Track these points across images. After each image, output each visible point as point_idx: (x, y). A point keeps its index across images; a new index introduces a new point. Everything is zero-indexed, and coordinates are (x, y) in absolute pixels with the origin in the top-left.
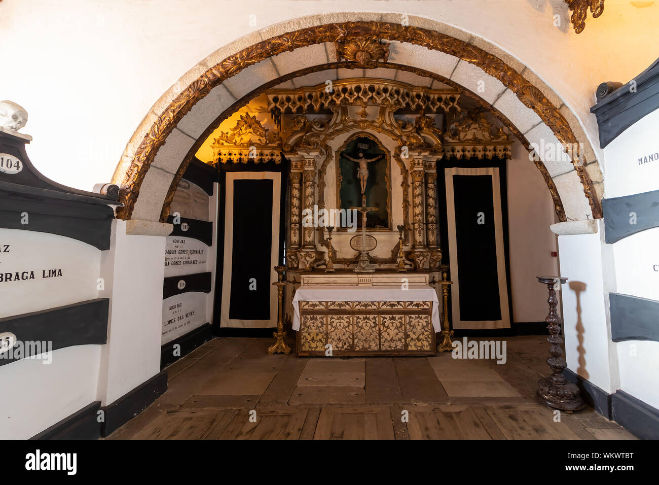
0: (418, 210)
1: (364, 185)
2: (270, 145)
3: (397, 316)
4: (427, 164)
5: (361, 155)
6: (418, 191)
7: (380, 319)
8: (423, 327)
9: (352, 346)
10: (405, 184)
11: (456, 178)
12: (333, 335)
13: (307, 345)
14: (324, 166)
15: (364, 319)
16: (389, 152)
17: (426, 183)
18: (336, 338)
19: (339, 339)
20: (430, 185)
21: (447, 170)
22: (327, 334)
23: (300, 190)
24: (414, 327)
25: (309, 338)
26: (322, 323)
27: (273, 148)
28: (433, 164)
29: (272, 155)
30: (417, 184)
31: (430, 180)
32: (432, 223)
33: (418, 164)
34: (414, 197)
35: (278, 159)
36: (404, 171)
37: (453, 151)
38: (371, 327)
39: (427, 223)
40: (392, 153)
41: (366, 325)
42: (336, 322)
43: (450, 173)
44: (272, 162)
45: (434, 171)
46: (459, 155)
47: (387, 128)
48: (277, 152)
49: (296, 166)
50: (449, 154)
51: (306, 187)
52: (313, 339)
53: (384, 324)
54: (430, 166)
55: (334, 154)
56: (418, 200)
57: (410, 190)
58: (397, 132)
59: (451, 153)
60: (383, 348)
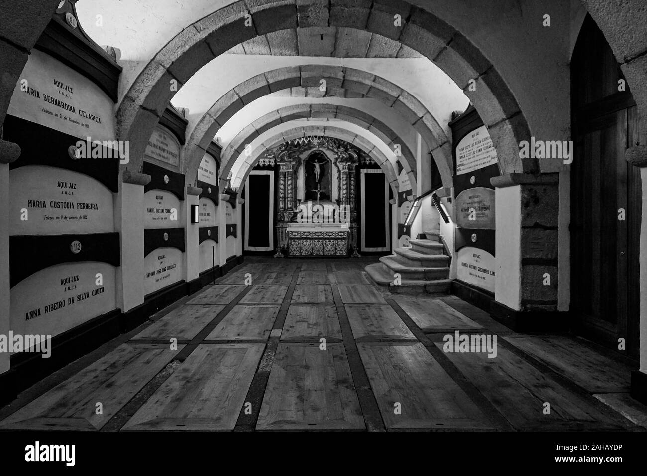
0: (345, 192)
1: (317, 177)
2: (268, 157)
3: (332, 241)
4: (351, 167)
5: (316, 160)
6: (345, 182)
7: (324, 242)
8: (343, 245)
9: (312, 254)
10: (339, 178)
11: (366, 174)
12: (303, 248)
13: (292, 252)
14: (297, 168)
15: (317, 241)
16: (331, 161)
17: (350, 178)
18: (305, 250)
19: (306, 250)
20: (352, 179)
21: (362, 170)
22: (301, 248)
23: (284, 181)
24: (339, 245)
25: (293, 250)
26: (299, 244)
27: (271, 158)
28: (354, 168)
29: (270, 162)
30: (345, 178)
31: (352, 176)
32: (352, 198)
33: (346, 168)
34: (343, 185)
35: (273, 164)
36: (339, 171)
37: (365, 160)
38: (320, 245)
39: (350, 198)
40: (333, 162)
41: (318, 244)
42: (305, 243)
43: (364, 171)
44: (269, 165)
45: (354, 171)
46: (368, 162)
47: (330, 147)
48: (273, 160)
49: (283, 168)
50: (363, 162)
51: (288, 180)
52: (294, 250)
53: (326, 244)
54: (352, 169)
55: (302, 162)
56: (345, 187)
57: (342, 181)
58: (336, 150)
59: (364, 161)
60: (325, 254)
